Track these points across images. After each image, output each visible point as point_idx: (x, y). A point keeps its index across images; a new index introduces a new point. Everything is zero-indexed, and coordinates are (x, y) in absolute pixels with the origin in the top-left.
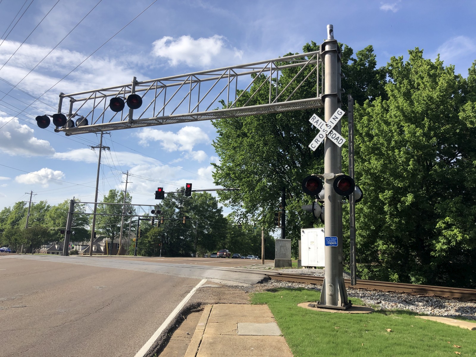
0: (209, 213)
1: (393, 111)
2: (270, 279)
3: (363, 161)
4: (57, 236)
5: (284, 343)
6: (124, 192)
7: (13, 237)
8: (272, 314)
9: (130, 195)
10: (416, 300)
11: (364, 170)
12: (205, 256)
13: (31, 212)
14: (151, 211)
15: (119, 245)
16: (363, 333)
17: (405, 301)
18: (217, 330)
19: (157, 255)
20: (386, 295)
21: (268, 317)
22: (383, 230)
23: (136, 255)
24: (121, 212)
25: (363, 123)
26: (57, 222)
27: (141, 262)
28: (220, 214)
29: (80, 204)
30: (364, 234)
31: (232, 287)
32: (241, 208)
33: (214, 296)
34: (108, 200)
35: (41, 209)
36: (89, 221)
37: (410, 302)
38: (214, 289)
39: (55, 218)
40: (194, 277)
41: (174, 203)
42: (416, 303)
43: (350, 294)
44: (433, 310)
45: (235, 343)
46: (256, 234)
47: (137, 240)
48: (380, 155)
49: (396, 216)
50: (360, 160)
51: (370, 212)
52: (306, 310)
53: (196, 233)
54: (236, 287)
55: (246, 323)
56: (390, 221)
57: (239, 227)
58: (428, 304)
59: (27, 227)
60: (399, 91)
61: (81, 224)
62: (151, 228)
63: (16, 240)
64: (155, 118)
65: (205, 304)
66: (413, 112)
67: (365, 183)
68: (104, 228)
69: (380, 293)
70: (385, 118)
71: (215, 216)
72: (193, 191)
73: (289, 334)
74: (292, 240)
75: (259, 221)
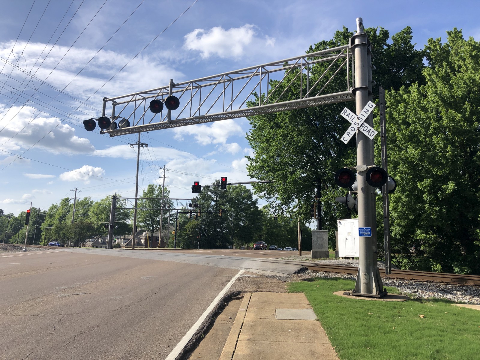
0: (244, 206)
1: (431, 97)
2: (307, 269)
3: (400, 149)
4: (101, 230)
5: (319, 326)
6: (162, 187)
7: (61, 232)
8: (308, 301)
9: (168, 190)
10: (454, 289)
11: (401, 159)
12: (242, 248)
13: (76, 208)
14: (189, 204)
15: (158, 238)
16: (396, 318)
17: (443, 290)
18: (257, 315)
19: (195, 247)
20: (424, 284)
21: (304, 303)
22: (422, 220)
23: (175, 247)
24: (160, 206)
25: (400, 110)
26: (100, 217)
27: (182, 254)
28: (255, 206)
29: (121, 199)
30: (403, 224)
31: (270, 277)
32: (276, 200)
33: (253, 285)
34: (147, 194)
35: (85, 205)
36: (130, 215)
37: (448, 291)
38: (253, 279)
39: (98, 213)
40: (233, 268)
41: (210, 196)
42: (455, 292)
43: (386, 283)
44: (471, 299)
45: (274, 326)
46: (292, 226)
47: (176, 233)
48: (418, 144)
49: (437, 205)
50: (396, 149)
51: (408, 201)
52: (341, 298)
53: (232, 225)
54: (274, 277)
55: (283, 309)
56: (429, 210)
57: (275, 219)
58: (467, 293)
59: (73, 223)
60: (437, 75)
61: (123, 219)
62: (189, 221)
63: (64, 234)
64: (192, 117)
65: (244, 292)
66: (453, 97)
67: (403, 171)
68: (144, 222)
69: (417, 282)
70: (422, 104)
71: (250, 208)
72: (228, 184)
73: (324, 319)
74: (329, 231)
75: (294, 212)
